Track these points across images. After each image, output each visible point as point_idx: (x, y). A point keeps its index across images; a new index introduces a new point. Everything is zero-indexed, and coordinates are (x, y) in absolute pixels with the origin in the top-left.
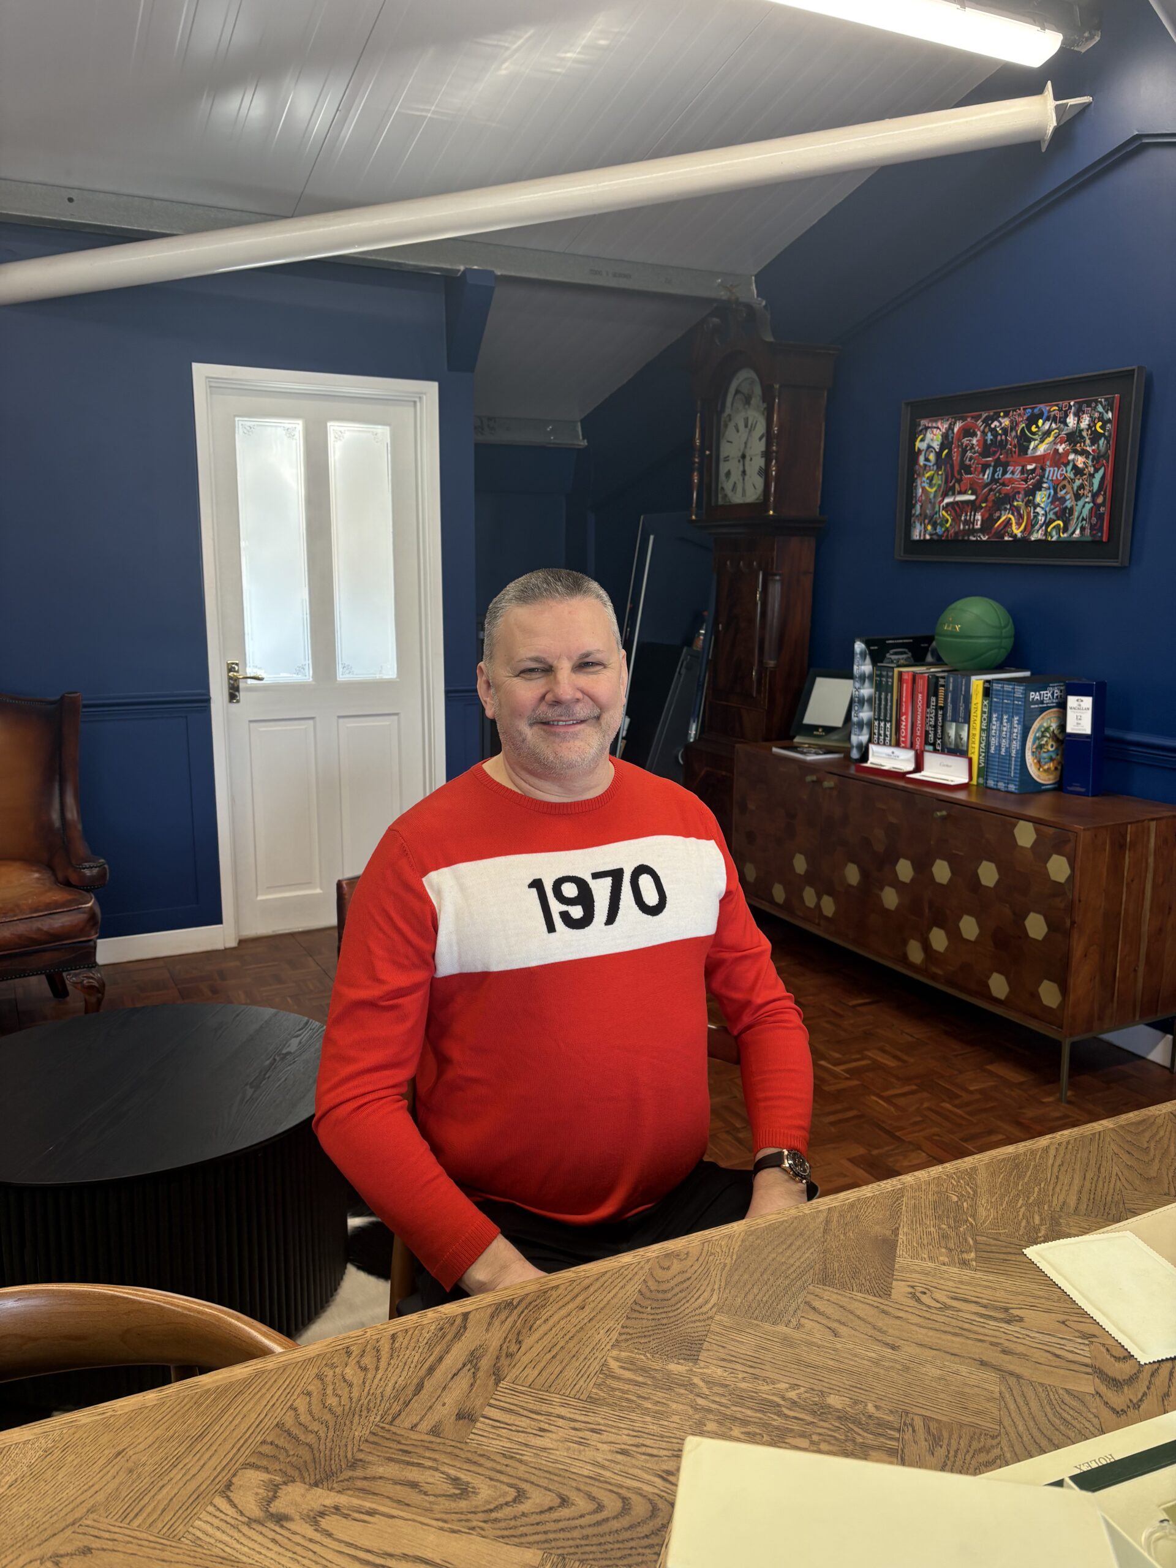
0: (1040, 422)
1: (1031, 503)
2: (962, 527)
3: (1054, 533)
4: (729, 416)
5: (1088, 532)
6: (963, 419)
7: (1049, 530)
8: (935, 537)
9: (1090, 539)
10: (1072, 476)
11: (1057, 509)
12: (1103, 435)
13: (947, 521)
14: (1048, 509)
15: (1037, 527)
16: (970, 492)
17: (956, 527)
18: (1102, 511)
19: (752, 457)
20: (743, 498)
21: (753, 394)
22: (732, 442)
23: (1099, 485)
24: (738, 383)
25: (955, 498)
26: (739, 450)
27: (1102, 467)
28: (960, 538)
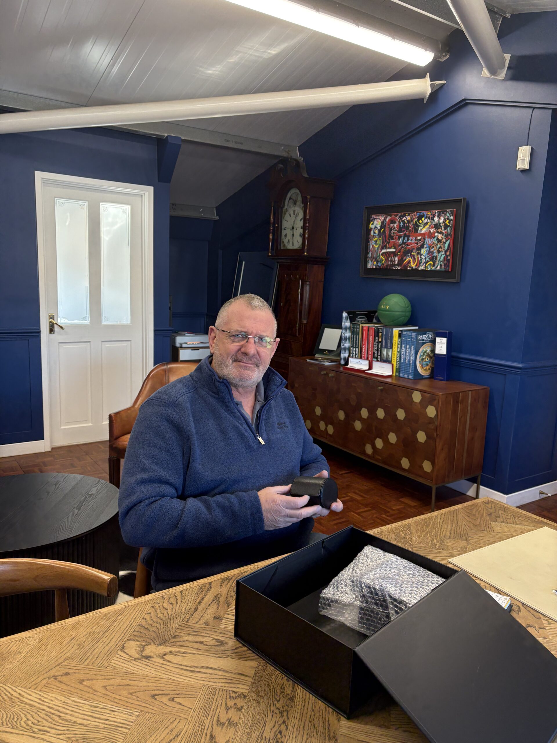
0: (423, 219)
1: (419, 254)
2: (389, 263)
3: (429, 267)
4: (287, 209)
5: (443, 267)
6: (391, 216)
7: (427, 265)
8: (378, 267)
9: (444, 270)
10: (437, 243)
11: (430, 256)
12: (449, 226)
13: (383, 260)
14: (426, 256)
15: (422, 264)
16: (393, 248)
17: (387, 263)
18: (449, 258)
19: (297, 228)
20: (292, 247)
21: (297, 200)
22: (288, 221)
23: (448, 247)
24: (291, 195)
25: (386, 250)
26: (291, 225)
27: (449, 239)
28: (389, 268)
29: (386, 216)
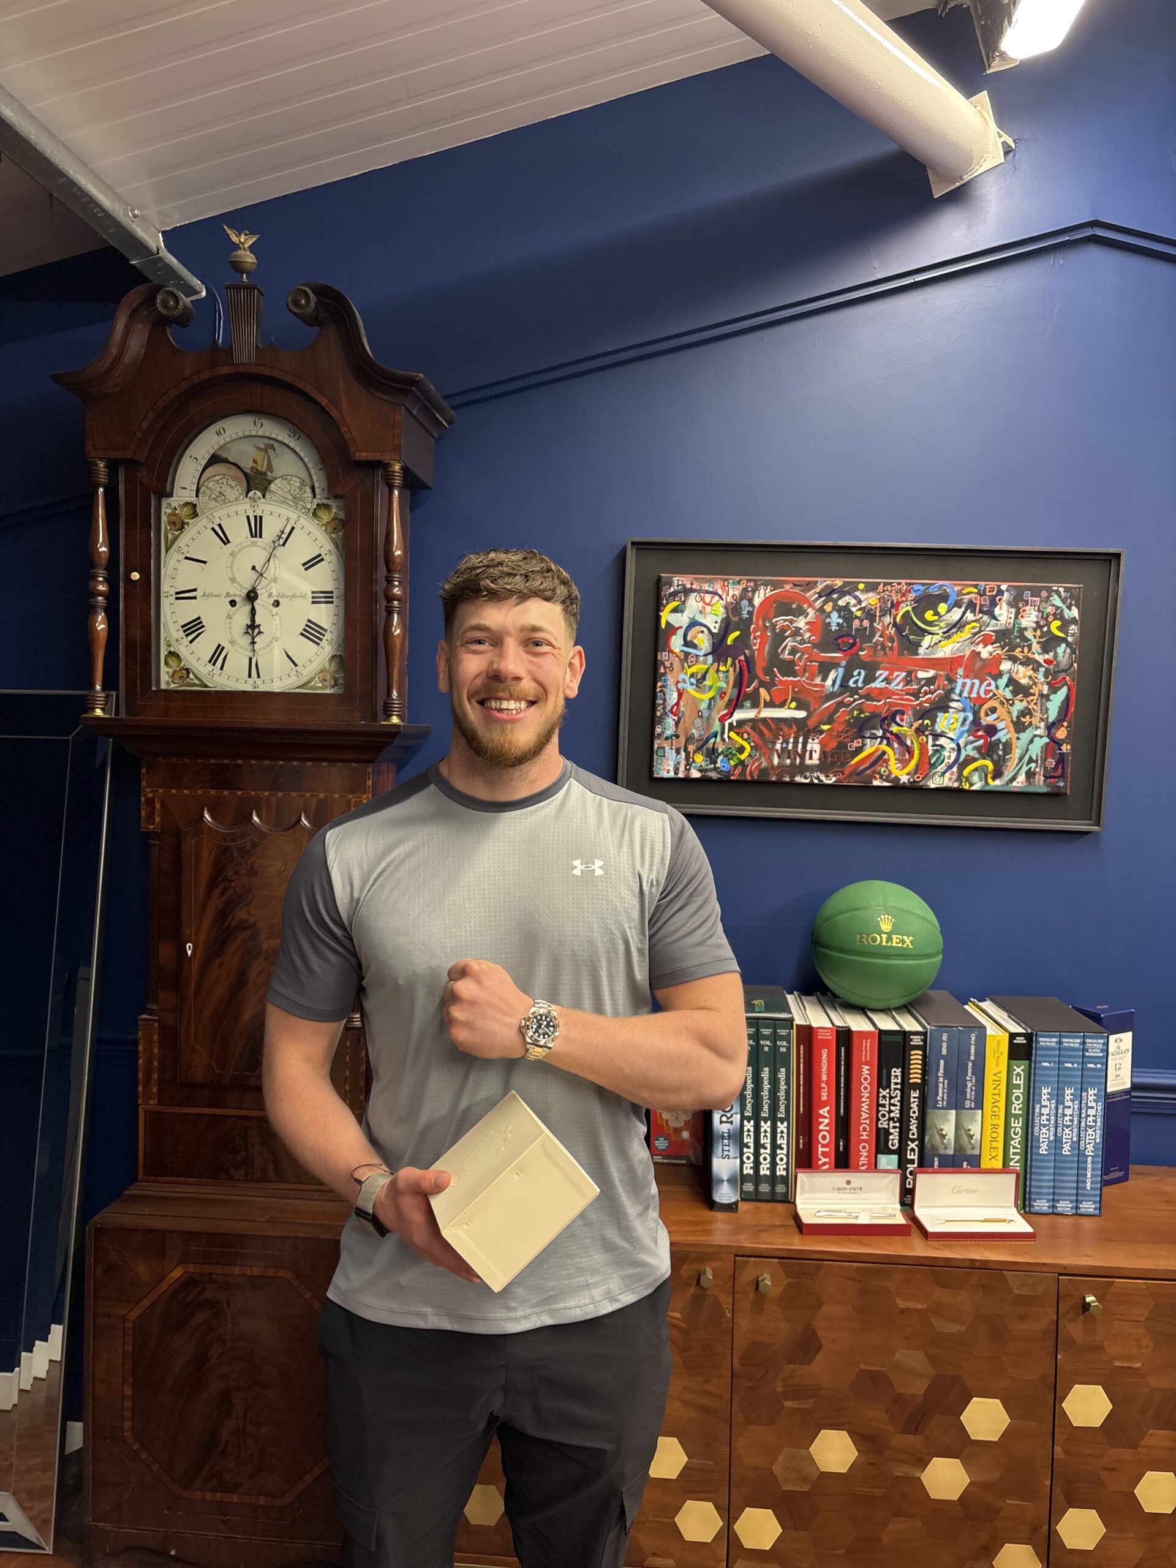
0: (942, 608)
1: (928, 731)
2: (776, 761)
3: (975, 778)
4: (189, 505)
5: (1040, 779)
6: (775, 585)
7: (966, 773)
8: (714, 775)
9: (1044, 790)
10: (1009, 696)
11: (980, 742)
12: (1064, 640)
13: (741, 750)
14: (962, 742)
15: (941, 768)
16: (794, 705)
17: (763, 760)
18: (1065, 751)
19: (279, 599)
20: (250, 681)
21: (272, 471)
22: (205, 562)
23: (1059, 712)
24: (222, 442)
25: (759, 713)
26: (233, 580)
27: (1063, 686)
28: (774, 779)
29: (752, 584)
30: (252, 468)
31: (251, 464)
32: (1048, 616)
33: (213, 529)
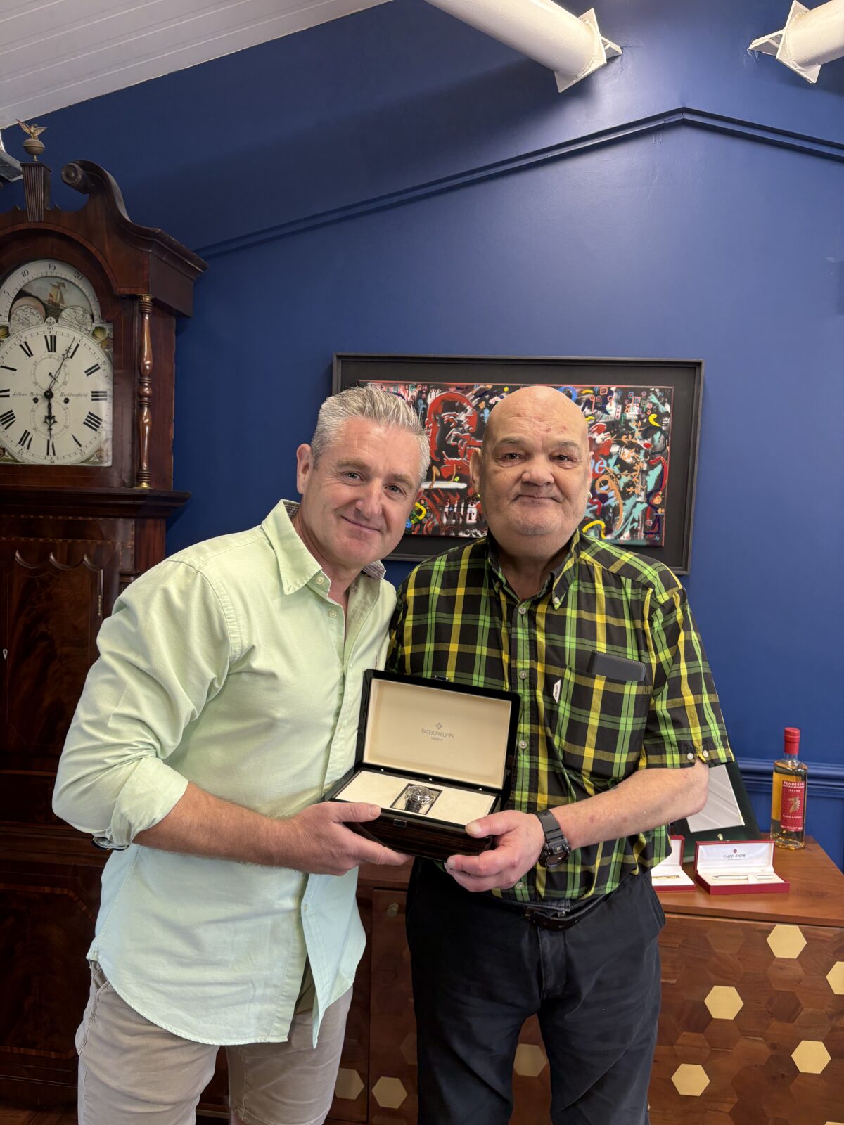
2: (445, 520)
5: (641, 535)
6: (443, 389)
9: (644, 543)
10: (617, 471)
11: (596, 507)
12: (659, 429)
13: (420, 512)
16: (457, 479)
17: (435, 520)
18: (660, 513)
19: (69, 398)
20: (48, 457)
21: (63, 303)
22: (15, 370)
23: (655, 484)
24: (26, 281)
25: (432, 484)
26: (35, 383)
27: (659, 464)
28: (443, 534)
29: (426, 388)
30: (49, 300)
31: (48, 297)
32: (647, 411)
33: (21, 345)
